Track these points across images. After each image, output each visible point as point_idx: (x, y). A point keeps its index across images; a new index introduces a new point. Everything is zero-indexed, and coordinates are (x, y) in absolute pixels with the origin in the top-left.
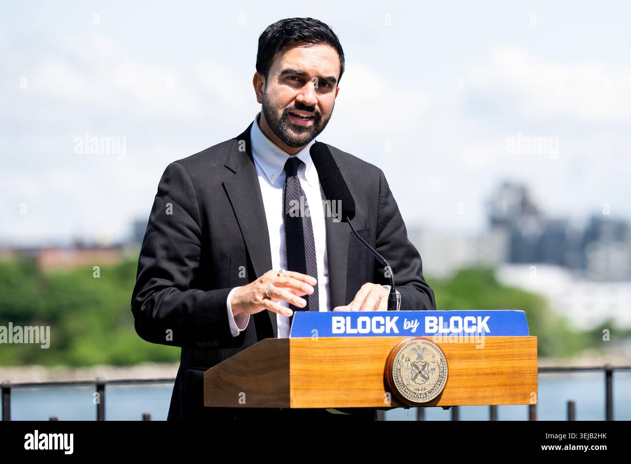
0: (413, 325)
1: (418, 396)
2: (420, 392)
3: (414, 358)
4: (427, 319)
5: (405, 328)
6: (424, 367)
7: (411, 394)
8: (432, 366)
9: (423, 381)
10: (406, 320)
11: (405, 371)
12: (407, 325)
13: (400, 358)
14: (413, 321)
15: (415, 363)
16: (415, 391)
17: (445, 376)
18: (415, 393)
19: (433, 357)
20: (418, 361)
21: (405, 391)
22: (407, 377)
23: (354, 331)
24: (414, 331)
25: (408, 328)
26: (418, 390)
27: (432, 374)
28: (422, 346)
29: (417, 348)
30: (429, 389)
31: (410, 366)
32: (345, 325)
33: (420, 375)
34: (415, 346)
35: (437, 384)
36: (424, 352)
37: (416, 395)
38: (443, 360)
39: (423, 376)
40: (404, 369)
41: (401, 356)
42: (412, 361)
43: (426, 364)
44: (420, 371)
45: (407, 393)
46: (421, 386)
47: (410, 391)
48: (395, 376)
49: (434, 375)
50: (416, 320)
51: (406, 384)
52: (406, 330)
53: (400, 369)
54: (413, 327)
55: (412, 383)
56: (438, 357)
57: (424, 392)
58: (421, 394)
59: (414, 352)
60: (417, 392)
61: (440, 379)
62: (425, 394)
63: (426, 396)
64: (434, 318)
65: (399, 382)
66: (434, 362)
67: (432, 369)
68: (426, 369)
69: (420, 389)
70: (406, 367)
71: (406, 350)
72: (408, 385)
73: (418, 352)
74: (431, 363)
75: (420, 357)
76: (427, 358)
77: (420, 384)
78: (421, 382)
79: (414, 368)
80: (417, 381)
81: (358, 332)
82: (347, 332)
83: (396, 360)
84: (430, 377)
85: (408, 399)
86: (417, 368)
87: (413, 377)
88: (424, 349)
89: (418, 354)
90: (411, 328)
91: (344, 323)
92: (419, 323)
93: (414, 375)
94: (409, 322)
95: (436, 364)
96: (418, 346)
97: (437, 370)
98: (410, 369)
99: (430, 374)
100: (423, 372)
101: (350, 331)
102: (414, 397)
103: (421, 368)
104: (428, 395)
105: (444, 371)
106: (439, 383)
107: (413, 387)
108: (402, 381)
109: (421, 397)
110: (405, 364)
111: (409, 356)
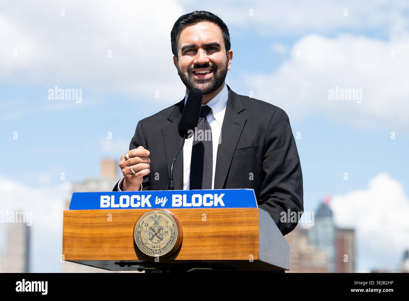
0: (163, 201)
1: (153, 251)
2: (156, 249)
3: (151, 224)
4: (174, 196)
5: (156, 203)
6: (159, 230)
7: (148, 250)
8: (166, 229)
9: (158, 240)
10: (157, 197)
11: (144, 233)
12: (158, 201)
13: (141, 224)
14: (162, 198)
15: (153, 228)
16: (151, 248)
17: (175, 237)
18: (152, 250)
19: (167, 223)
20: (155, 226)
21: (144, 248)
22: (145, 238)
23: (117, 206)
24: (163, 205)
25: (158, 203)
26: (154, 247)
27: (166, 235)
28: (158, 215)
29: (154, 216)
30: (163, 246)
31: (148, 230)
32: (110, 201)
33: (156, 236)
34: (152, 215)
35: (169, 242)
36: (160, 219)
37: (152, 251)
38: (174, 225)
39: (159, 237)
40: (143, 232)
41: (141, 222)
42: (150, 226)
43: (160, 228)
44: (156, 233)
45: (145, 249)
46: (157, 244)
47: (148, 248)
48: (136, 237)
49: (167, 236)
50: (165, 197)
51: (144, 243)
52: (157, 204)
53: (140, 232)
54: (162, 202)
55: (150, 242)
56: (171, 223)
57: (158, 249)
58: (156, 250)
59: (152, 219)
60: (153, 249)
61: (172, 239)
62: (160, 250)
63: (160, 252)
64: (179, 196)
65: (139, 241)
66: (168, 227)
67: (165, 232)
68: (161, 232)
69: (156, 247)
70: (145, 231)
71: (146, 218)
72: (146, 243)
73: (155, 219)
74: (165, 228)
75: (156, 223)
76: (162, 224)
77: (156, 243)
78: (157, 241)
79: (151, 231)
80: (153, 240)
81: (120, 206)
82: (112, 206)
83: (137, 225)
84: (164, 238)
85: (146, 254)
86: (154, 231)
87: (150, 238)
88: (160, 216)
89: (155, 221)
90: (161, 204)
91: (110, 200)
92: (167, 199)
93: (151, 236)
94: (159, 199)
95: (169, 228)
96: (155, 215)
97: (170, 232)
98: (148, 232)
99: (164, 236)
100: (158, 234)
101: (113, 205)
102: (151, 252)
103: (157, 231)
104: (162, 251)
105: (176, 233)
106: (171, 242)
107: (150, 244)
108: (142, 241)
109: (156, 253)
110: (145, 228)
111: (148, 222)
